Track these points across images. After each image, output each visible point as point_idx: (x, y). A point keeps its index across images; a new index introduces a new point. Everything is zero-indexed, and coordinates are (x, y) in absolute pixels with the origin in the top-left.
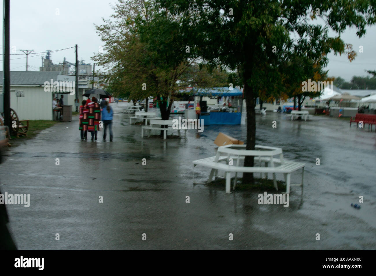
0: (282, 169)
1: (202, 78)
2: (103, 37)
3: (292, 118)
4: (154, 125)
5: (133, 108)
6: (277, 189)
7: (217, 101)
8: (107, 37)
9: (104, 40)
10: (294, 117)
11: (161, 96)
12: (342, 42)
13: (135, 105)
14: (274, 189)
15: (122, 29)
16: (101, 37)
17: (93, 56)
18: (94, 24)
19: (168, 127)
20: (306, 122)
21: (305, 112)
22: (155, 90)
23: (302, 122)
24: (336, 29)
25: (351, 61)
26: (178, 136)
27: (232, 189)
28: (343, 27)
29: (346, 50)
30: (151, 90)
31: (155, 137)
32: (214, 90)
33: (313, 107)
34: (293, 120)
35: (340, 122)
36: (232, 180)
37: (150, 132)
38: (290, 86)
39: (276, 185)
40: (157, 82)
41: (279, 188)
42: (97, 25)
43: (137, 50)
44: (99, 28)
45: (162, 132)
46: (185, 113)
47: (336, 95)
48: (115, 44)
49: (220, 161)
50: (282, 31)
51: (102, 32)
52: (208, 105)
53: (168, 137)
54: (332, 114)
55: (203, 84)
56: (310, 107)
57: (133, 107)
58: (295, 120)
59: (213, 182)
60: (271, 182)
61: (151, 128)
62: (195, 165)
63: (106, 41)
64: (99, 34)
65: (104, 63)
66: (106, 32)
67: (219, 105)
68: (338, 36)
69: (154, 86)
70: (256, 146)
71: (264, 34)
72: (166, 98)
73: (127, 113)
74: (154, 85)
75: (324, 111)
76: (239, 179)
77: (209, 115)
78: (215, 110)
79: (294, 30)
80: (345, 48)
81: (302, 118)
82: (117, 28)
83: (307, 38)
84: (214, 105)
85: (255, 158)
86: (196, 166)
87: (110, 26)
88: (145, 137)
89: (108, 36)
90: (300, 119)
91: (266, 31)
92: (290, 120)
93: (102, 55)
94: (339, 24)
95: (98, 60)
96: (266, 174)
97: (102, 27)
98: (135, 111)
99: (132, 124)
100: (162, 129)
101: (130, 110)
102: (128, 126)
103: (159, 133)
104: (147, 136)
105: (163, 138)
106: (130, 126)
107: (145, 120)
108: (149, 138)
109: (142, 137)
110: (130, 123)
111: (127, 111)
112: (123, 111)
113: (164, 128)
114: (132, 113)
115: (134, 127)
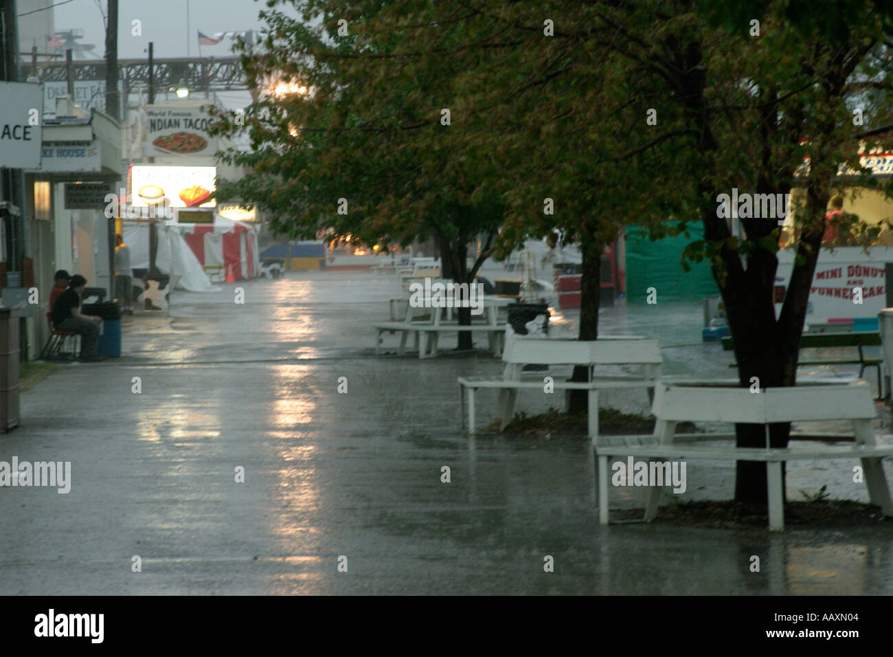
4: (682, 426)
19: (793, 444)
45: (752, 476)
46: (889, 332)
98: (465, 338)
99: (485, 435)
100: (750, 454)
101: (433, 335)
102: (453, 446)
103: (724, 489)
104: (638, 513)
105: (766, 523)
106: (472, 445)
107: (578, 400)
108: (656, 520)
109: (604, 516)
110: (472, 426)
111: (410, 343)
112: (371, 343)
113: (763, 446)
114: (444, 355)
115: (504, 452)
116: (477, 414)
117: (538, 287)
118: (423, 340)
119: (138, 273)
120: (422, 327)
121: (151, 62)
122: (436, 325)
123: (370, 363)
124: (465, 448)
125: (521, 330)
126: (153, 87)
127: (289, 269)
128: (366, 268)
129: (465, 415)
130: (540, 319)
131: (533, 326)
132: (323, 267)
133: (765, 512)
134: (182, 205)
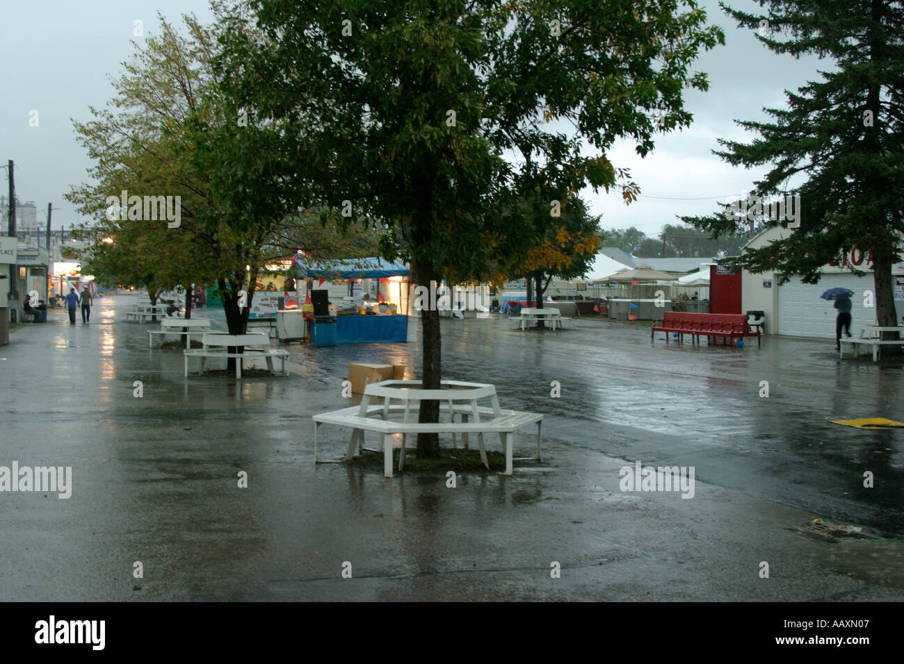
0: (496, 425)
1: (319, 239)
2: (93, 149)
3: (523, 326)
4: (211, 347)
5: (149, 310)
6: (487, 465)
7: (347, 290)
8: (102, 149)
9: (94, 154)
10: (528, 322)
11: (226, 280)
12: (611, 166)
13: (154, 303)
14: (483, 465)
15: (136, 131)
16: (87, 150)
17: (69, 191)
18: (72, 120)
19: (245, 352)
20: (554, 334)
21: (551, 312)
22: (215, 267)
23: (547, 334)
24: (596, 140)
25: (628, 204)
26: (268, 372)
27: (395, 470)
28: (610, 138)
29: (620, 181)
30: (205, 268)
31: (215, 373)
32: (347, 264)
33: (570, 298)
34: (526, 329)
35: (631, 331)
36: (396, 452)
37: (203, 364)
38: (505, 260)
39: (484, 459)
40: (218, 251)
41: (490, 466)
42: (79, 122)
43: (170, 178)
44: (83, 130)
45: (232, 362)
46: (279, 318)
47: (624, 271)
48: (119, 166)
49: (369, 415)
50: (485, 149)
51: (91, 137)
52: (330, 300)
53: (244, 373)
54: (614, 313)
55: (322, 253)
56: (563, 298)
57: (151, 307)
58: (529, 329)
59: (355, 458)
60: (476, 453)
61: (206, 354)
62: (319, 423)
63: (99, 158)
64: (82, 142)
65: (95, 209)
66: (99, 137)
67: (351, 298)
68: (600, 155)
69: (211, 259)
70: (443, 382)
71: (451, 155)
72: (237, 286)
73: (138, 323)
74: (210, 257)
75: (596, 309)
76: (409, 451)
77: (334, 321)
78: (346, 310)
79: (513, 144)
80: (616, 176)
81: (547, 324)
82: (124, 130)
83: (541, 159)
84: (341, 298)
85: (442, 407)
86: (321, 426)
87: (110, 125)
88: (193, 375)
89: (105, 148)
90: (540, 327)
91: (455, 150)
92: (520, 329)
93: (91, 191)
94: (602, 131)
95: (81, 201)
96: (465, 435)
97: (91, 126)
98: (154, 317)
99: (155, 348)
100: (231, 355)
101: (144, 316)
102: (146, 351)
103: (223, 366)
104: (197, 373)
105: (235, 376)
106: (151, 351)
107: (184, 337)
108: (203, 375)
109: (186, 375)
110: (151, 345)
111: (137, 318)
112: (125, 318)
113: (235, 353)
114: (147, 322)
115: (160, 353)
116: (153, 342)
117: (181, 302)
118: (141, 318)
119: (58, 296)
120: (141, 313)
121: (63, 232)
122: (145, 313)
123: (123, 324)
124: (148, 352)
125: (171, 315)
126: (64, 239)
127: (106, 295)
128: (130, 295)
129: (149, 342)
130: (176, 312)
131: (175, 314)
132: (117, 294)
133: (235, 373)
134: (70, 275)
